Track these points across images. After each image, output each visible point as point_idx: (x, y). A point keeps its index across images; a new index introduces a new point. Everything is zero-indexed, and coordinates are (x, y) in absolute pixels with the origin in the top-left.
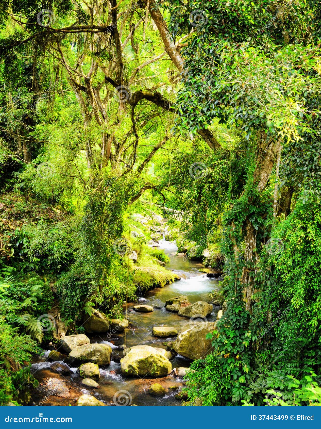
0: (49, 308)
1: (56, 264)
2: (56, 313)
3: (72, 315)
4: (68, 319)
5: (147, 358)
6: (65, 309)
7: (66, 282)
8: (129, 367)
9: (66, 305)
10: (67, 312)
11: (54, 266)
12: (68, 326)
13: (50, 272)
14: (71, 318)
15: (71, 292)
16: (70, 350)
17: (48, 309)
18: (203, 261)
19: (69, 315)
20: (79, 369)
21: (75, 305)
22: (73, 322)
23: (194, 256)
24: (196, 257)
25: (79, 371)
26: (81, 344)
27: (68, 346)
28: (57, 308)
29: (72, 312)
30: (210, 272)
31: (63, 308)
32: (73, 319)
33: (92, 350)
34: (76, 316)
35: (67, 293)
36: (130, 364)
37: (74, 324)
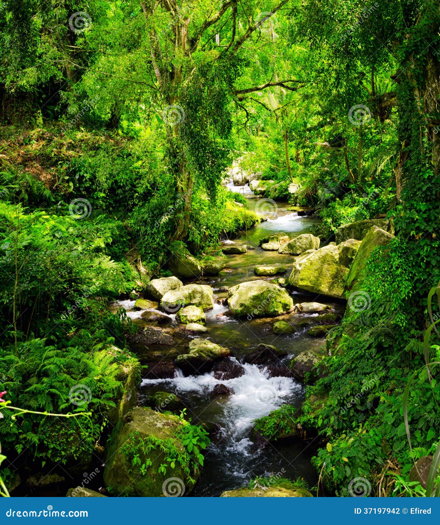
0: (127, 249)
1: (126, 200)
2: (135, 256)
3: (155, 256)
4: (150, 262)
5: (262, 294)
6: (145, 250)
7: (143, 218)
8: (241, 306)
9: (146, 245)
10: (149, 254)
11: (123, 202)
12: (152, 270)
13: (120, 209)
14: (155, 260)
15: (152, 229)
16: (161, 296)
17: (126, 252)
18: (288, 200)
19: (151, 258)
20: (178, 315)
21: (158, 244)
22: (157, 266)
23: (277, 196)
24: (278, 197)
25: (179, 317)
26: (173, 287)
27: (157, 292)
28: (135, 249)
29: (155, 253)
30: (301, 210)
31: (143, 249)
32: (158, 262)
33: (190, 291)
34: (160, 258)
35: (146, 231)
36: (242, 302)
37: (159, 267)
